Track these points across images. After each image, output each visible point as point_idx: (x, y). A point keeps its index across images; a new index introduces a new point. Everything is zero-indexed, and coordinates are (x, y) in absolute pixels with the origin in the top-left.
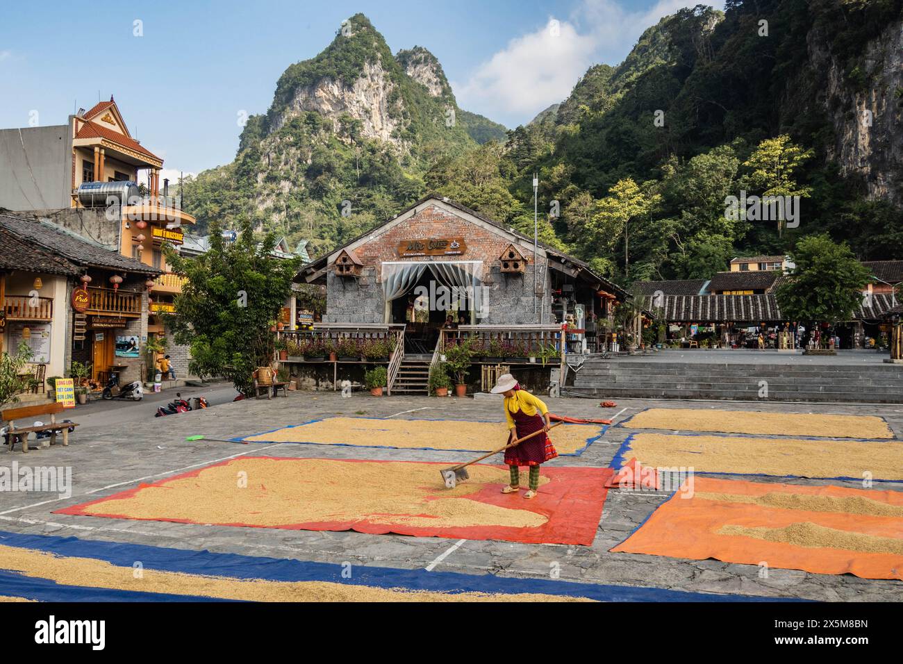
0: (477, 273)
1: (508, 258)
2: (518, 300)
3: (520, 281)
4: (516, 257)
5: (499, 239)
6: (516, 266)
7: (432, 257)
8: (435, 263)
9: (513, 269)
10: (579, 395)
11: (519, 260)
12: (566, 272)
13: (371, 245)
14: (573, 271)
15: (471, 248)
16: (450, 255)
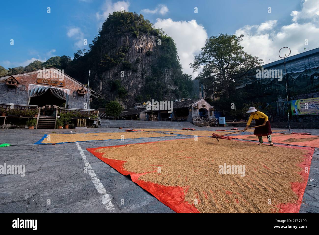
0: (68, 93)
1: (81, 90)
2: (81, 102)
3: (82, 97)
4: (84, 90)
5: (76, 85)
6: (83, 93)
7: (51, 86)
8: (53, 88)
9: (82, 93)
10: (103, 127)
11: (84, 91)
12: (95, 97)
13: (24, 77)
14: (97, 97)
15: (66, 86)
16: (59, 86)
